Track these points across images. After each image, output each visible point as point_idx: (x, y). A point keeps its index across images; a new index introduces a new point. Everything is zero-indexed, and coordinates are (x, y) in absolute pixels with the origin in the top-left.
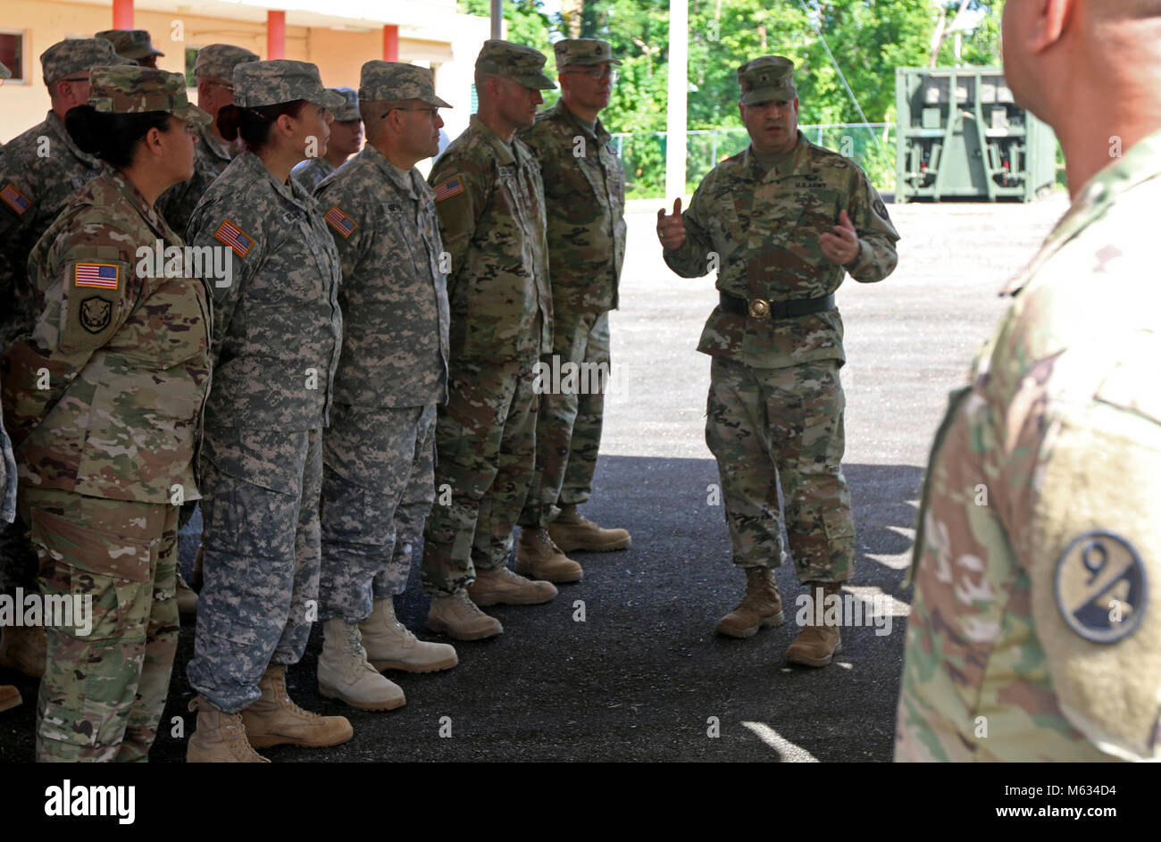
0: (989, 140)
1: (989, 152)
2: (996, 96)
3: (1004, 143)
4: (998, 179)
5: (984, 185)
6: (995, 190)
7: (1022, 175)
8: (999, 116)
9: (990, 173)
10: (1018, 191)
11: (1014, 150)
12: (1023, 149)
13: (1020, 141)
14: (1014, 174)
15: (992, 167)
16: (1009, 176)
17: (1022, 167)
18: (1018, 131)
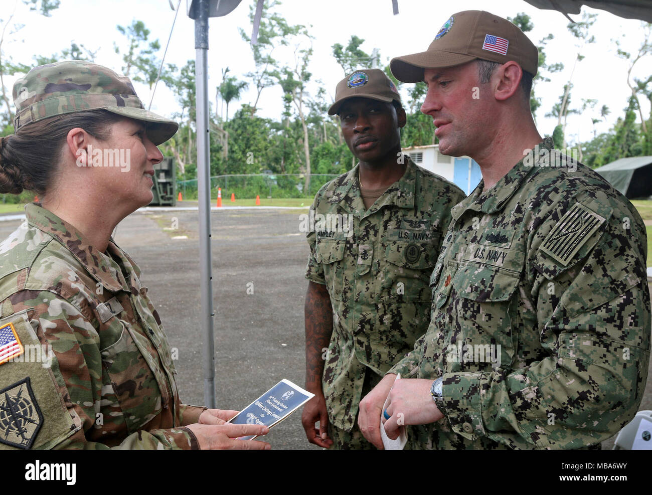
0: (159, 183)
1: (159, 188)
2: (161, 167)
3: (165, 184)
4: (162, 197)
5: (158, 199)
6: (162, 202)
7: (172, 196)
8: (162, 175)
9: (160, 195)
10: (170, 202)
11: (168, 187)
12: (172, 187)
13: (170, 184)
14: (169, 196)
15: (160, 193)
16: (167, 196)
17: (171, 193)
18: (168, 180)
